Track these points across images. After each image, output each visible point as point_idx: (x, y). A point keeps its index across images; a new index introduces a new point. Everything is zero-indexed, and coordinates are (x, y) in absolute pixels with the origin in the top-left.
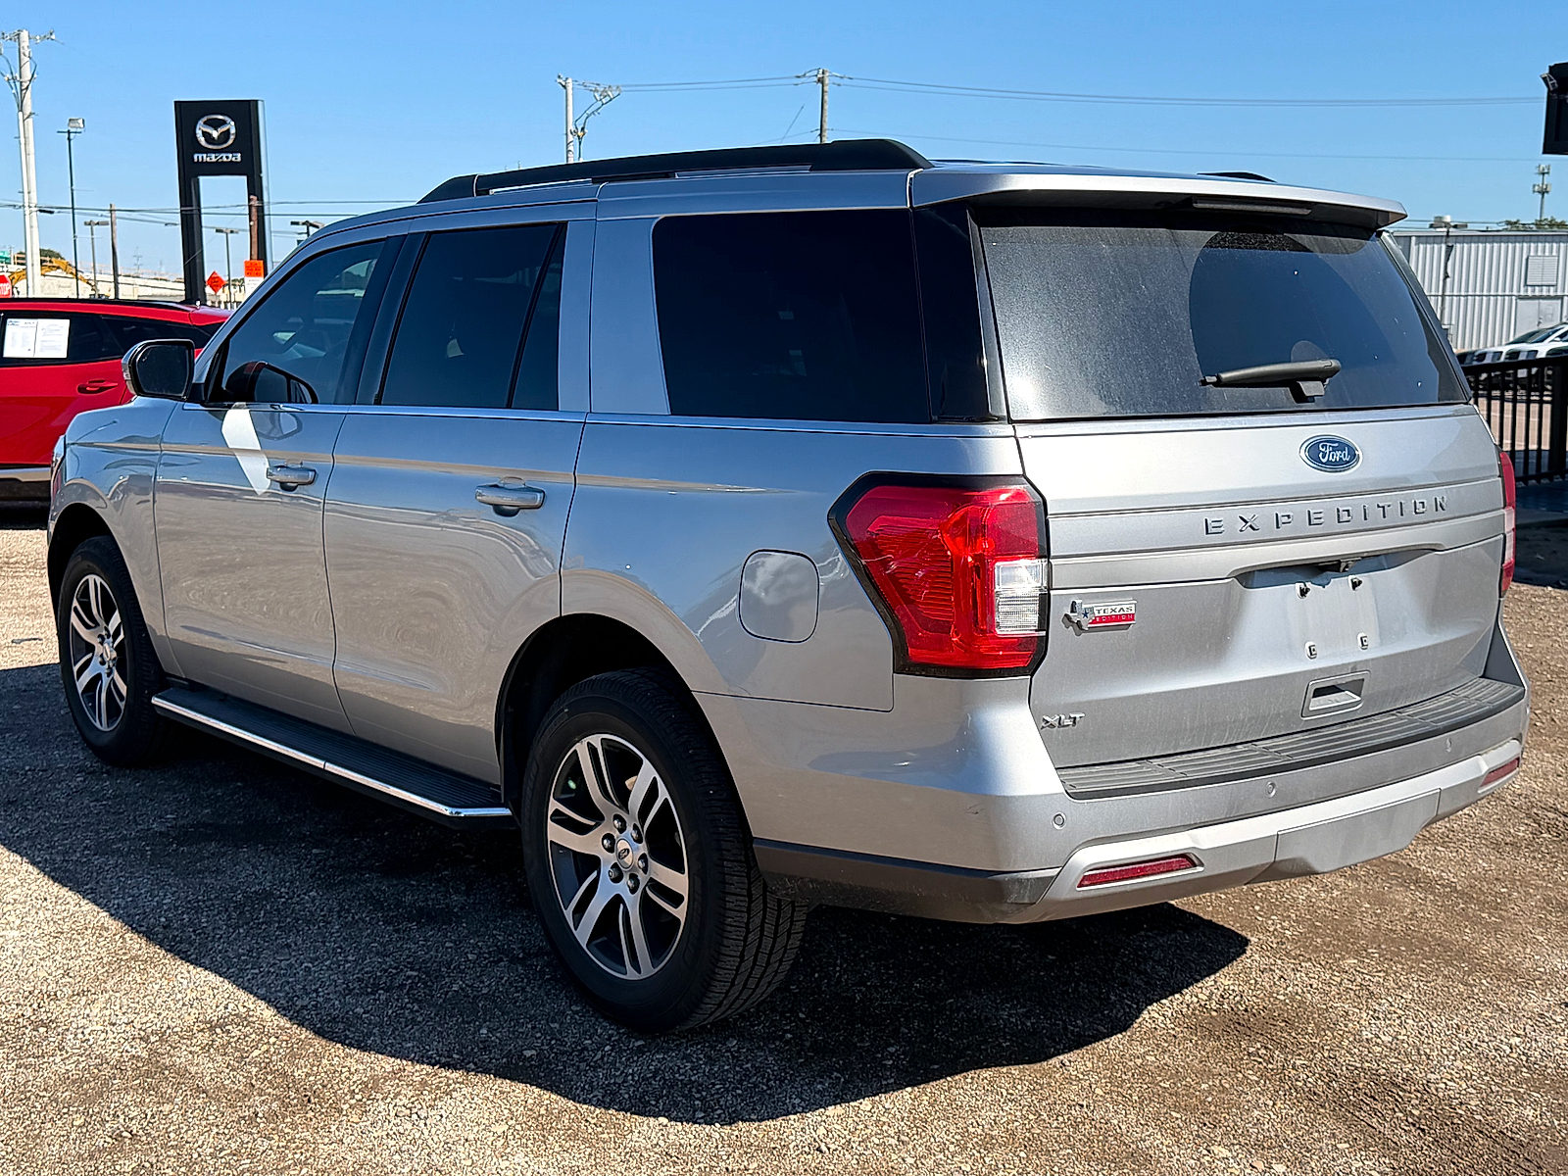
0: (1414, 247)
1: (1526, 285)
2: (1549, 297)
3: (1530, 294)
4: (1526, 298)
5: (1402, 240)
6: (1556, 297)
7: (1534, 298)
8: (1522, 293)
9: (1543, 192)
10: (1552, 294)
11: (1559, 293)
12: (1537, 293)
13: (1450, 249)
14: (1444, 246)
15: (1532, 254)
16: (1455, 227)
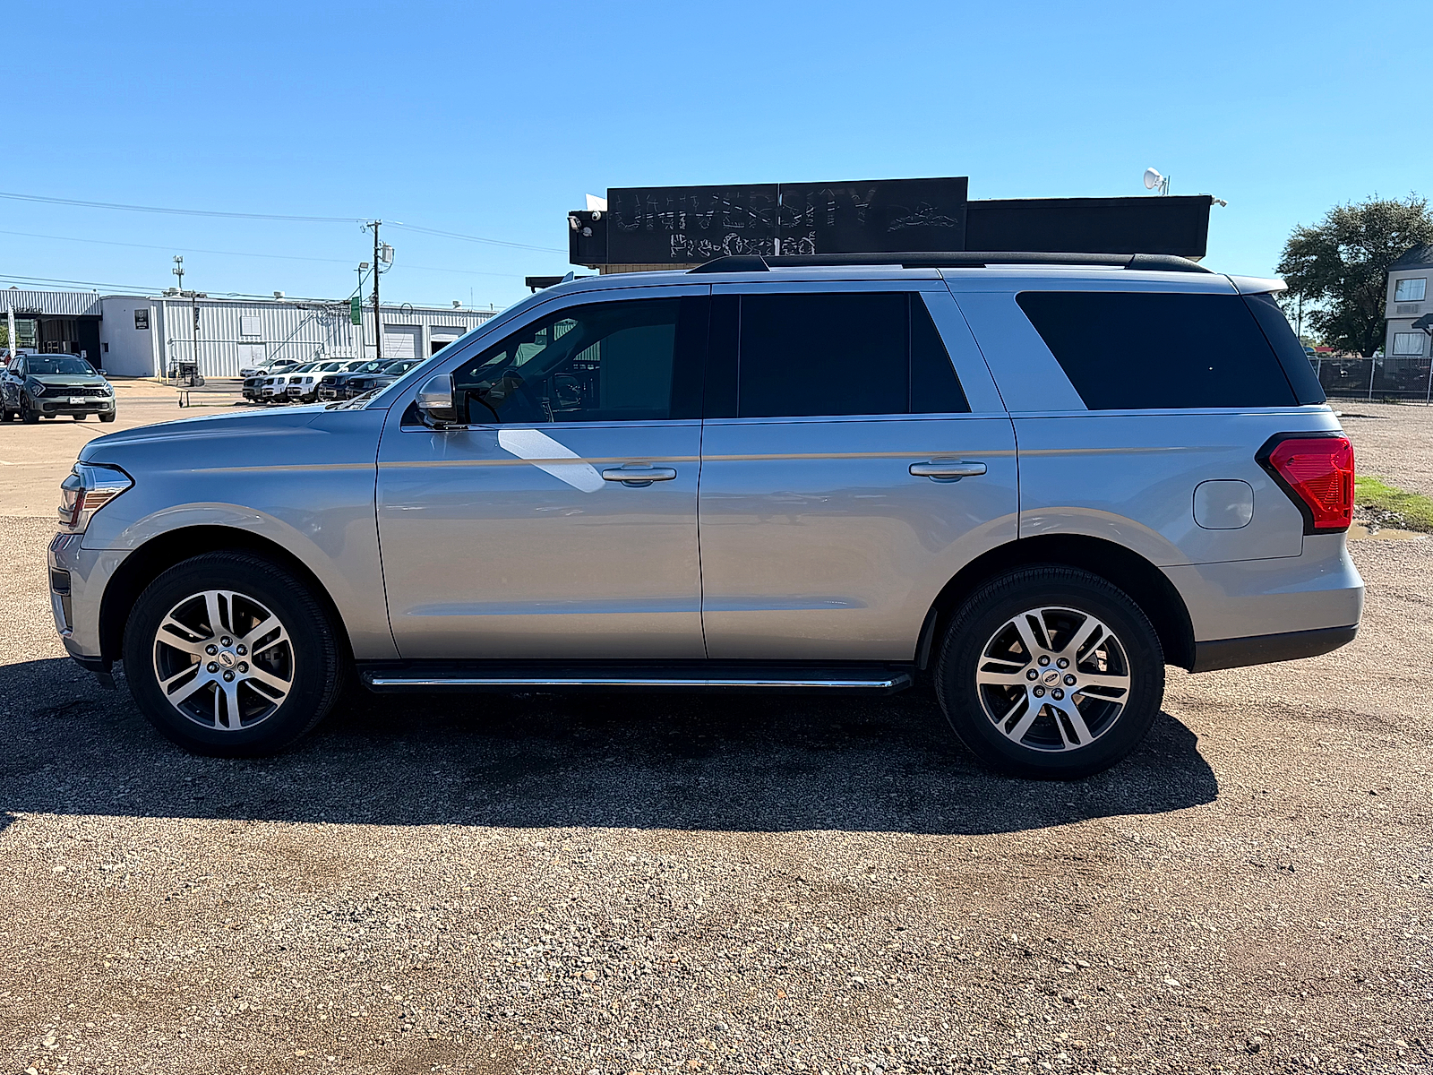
0: (165, 309)
1: (241, 335)
2: (257, 343)
3: (245, 341)
4: (242, 343)
5: (156, 303)
6: (261, 343)
7: (248, 343)
8: (240, 340)
9: (180, 274)
10: (259, 341)
11: (263, 341)
12: (249, 341)
13: (196, 311)
14: (191, 309)
15: (243, 315)
16: (198, 296)
